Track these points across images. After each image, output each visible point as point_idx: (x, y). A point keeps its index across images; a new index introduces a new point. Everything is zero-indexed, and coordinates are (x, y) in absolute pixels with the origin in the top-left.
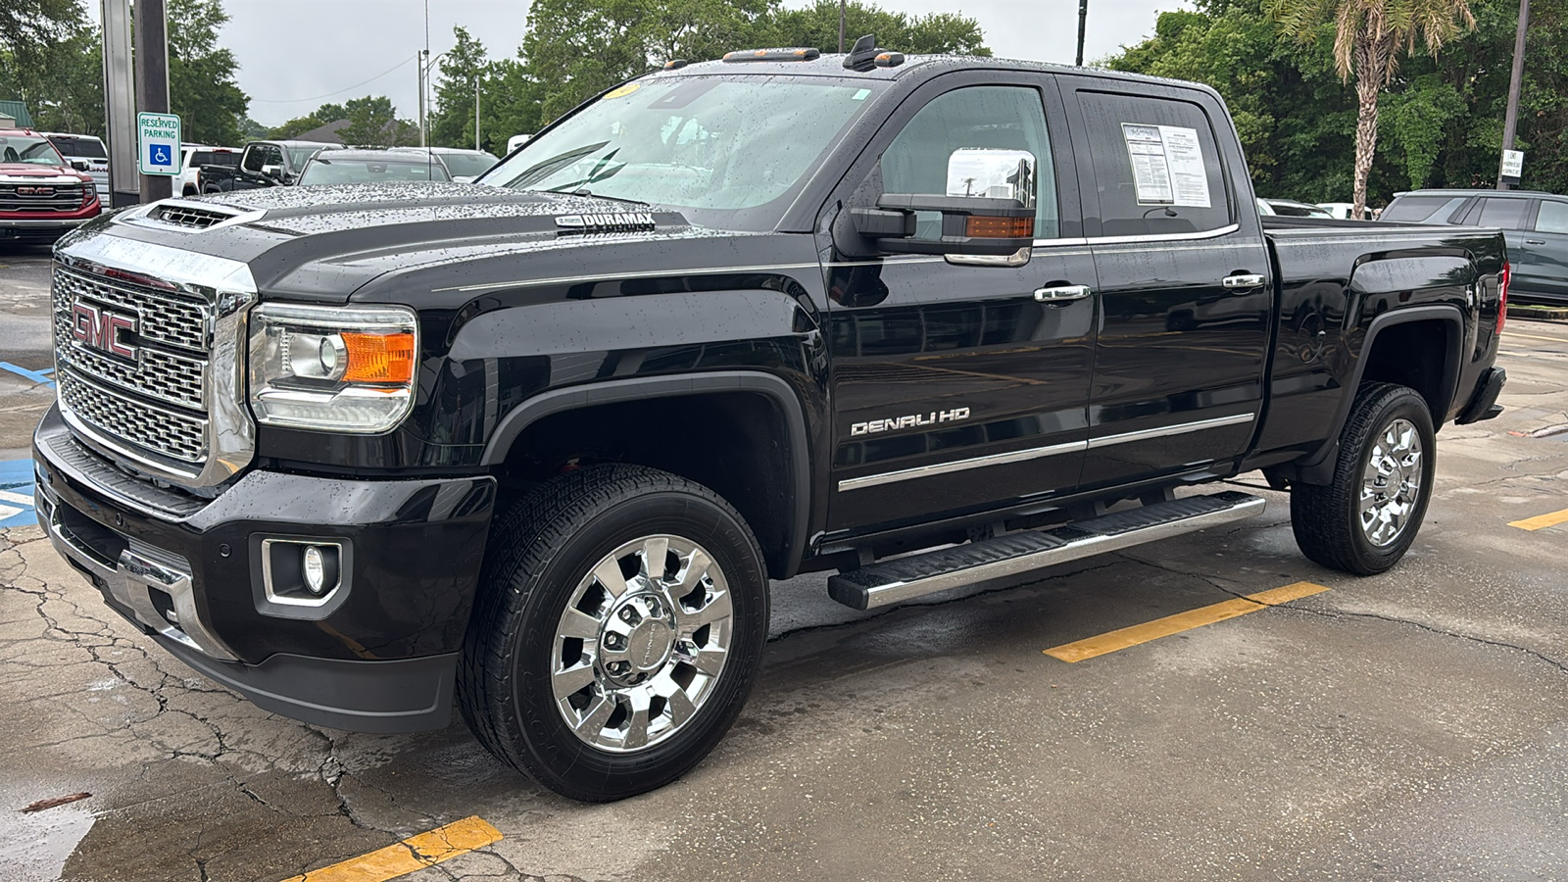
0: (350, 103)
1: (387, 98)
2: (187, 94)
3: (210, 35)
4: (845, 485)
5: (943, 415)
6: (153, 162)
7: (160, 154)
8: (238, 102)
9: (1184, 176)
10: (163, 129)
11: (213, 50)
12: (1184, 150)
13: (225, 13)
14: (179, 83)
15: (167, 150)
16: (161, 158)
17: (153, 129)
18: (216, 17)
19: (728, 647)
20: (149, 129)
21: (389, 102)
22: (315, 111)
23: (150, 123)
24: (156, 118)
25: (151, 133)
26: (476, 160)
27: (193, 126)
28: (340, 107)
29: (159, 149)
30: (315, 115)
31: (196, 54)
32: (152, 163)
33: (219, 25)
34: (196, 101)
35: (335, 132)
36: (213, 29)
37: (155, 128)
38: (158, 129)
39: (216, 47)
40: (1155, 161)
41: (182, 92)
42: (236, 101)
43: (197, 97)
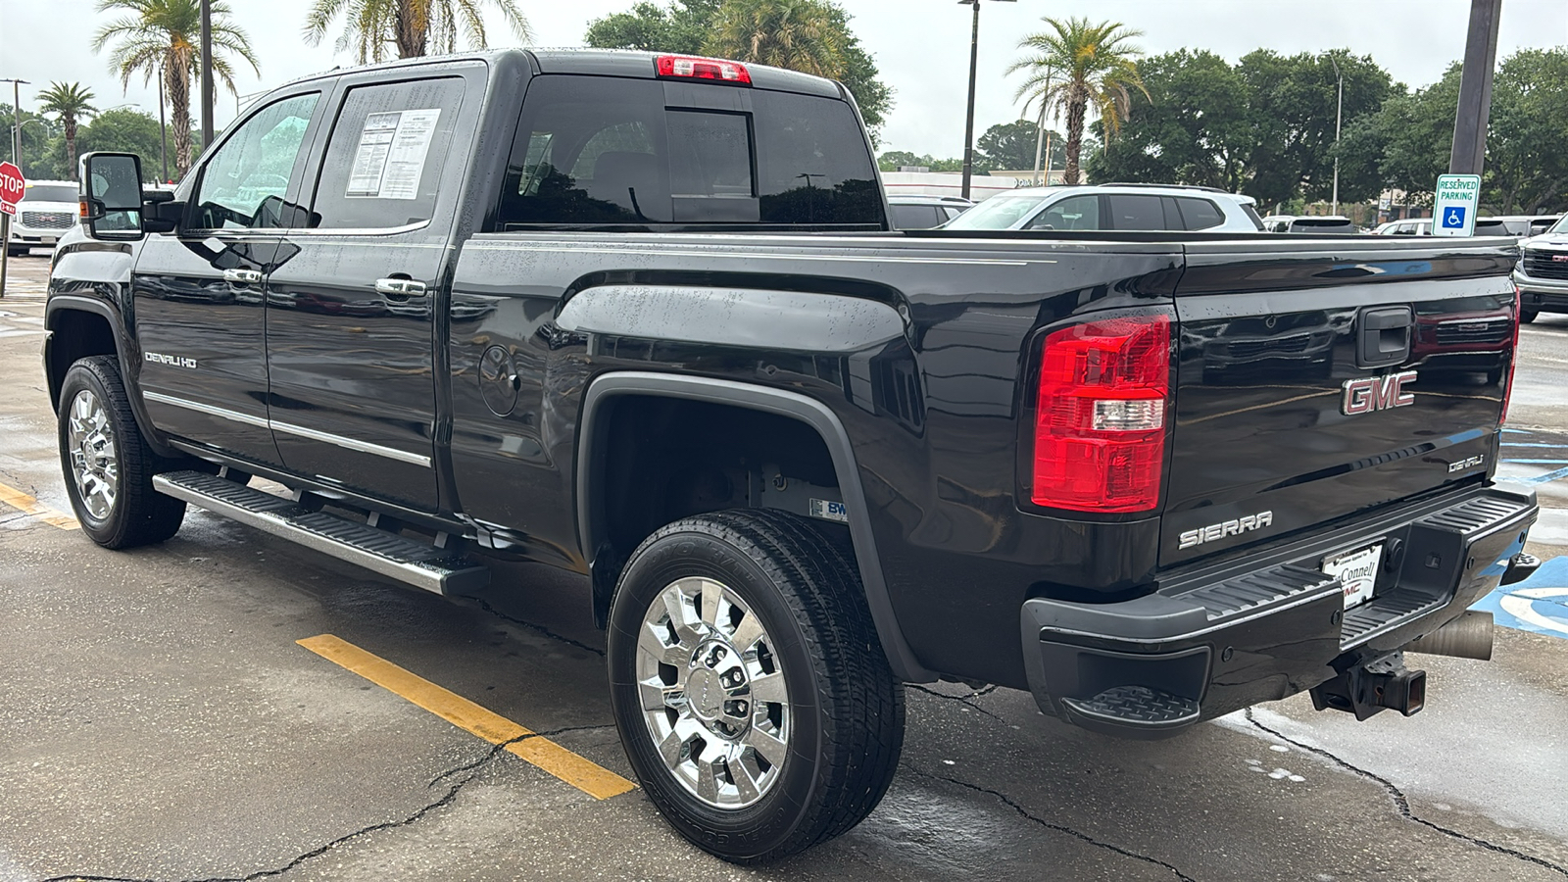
6: (1446, 225)
7: (1453, 217)
10: (1461, 191)
15: (1461, 212)
16: (1455, 220)
17: (1450, 191)
20: (1446, 191)
23: (1449, 185)
24: (1456, 179)
25: (1448, 196)
29: (1454, 212)
32: (1444, 226)
37: (1453, 190)
38: (1455, 191)
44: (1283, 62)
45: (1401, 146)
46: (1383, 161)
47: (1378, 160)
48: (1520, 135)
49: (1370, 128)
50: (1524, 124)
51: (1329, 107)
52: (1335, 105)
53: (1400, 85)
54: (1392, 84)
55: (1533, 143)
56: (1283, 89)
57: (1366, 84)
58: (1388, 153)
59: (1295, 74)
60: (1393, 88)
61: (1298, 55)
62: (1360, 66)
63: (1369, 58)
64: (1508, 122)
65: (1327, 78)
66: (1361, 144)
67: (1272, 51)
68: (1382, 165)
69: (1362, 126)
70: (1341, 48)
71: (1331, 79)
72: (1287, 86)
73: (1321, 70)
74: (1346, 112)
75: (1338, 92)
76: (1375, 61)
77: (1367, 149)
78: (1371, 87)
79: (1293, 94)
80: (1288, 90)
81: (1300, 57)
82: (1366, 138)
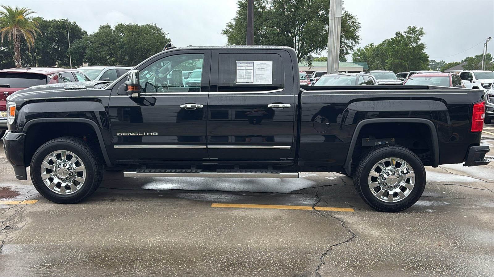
0: (476, 56)
1: (490, 54)
2: (409, 57)
3: (419, 39)
4: (116, 147)
5: (148, 134)
8: (425, 59)
9: (260, 75)
11: (418, 43)
12: (263, 68)
13: (424, 32)
14: (407, 54)
18: (421, 33)
19: (85, 177)
21: (490, 55)
22: (464, 60)
26: (488, 74)
27: (410, 67)
28: (472, 58)
30: (463, 61)
31: (414, 45)
33: (422, 36)
34: (412, 59)
35: (461, 66)
36: (420, 37)
39: (420, 42)
40: (247, 71)
41: (407, 56)
42: (424, 58)
43: (412, 58)
44: (48, 22)
45: (90, 50)
46: (86, 54)
47: (84, 54)
48: (124, 48)
49: (79, 44)
50: (124, 45)
51: (66, 37)
52: (67, 37)
53: (84, 31)
54: (82, 31)
55: (128, 50)
56: (50, 31)
57: (75, 31)
58: (87, 52)
59: (53, 26)
60: (83, 32)
61: (52, 20)
62: (73, 25)
63: (75, 23)
64: (120, 44)
65: (64, 28)
66: (78, 49)
67: (43, 18)
68: (85, 55)
69: (77, 43)
70: (66, 19)
71: (65, 28)
72: (51, 30)
73: (62, 25)
74: (71, 39)
75: (67, 32)
76: (77, 24)
77: (80, 50)
78: (77, 31)
79: (53, 32)
80: (52, 31)
81: (53, 21)
82: (79, 47)
